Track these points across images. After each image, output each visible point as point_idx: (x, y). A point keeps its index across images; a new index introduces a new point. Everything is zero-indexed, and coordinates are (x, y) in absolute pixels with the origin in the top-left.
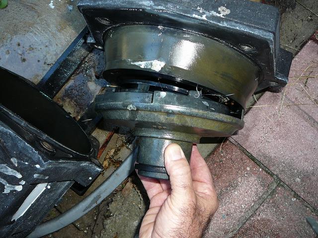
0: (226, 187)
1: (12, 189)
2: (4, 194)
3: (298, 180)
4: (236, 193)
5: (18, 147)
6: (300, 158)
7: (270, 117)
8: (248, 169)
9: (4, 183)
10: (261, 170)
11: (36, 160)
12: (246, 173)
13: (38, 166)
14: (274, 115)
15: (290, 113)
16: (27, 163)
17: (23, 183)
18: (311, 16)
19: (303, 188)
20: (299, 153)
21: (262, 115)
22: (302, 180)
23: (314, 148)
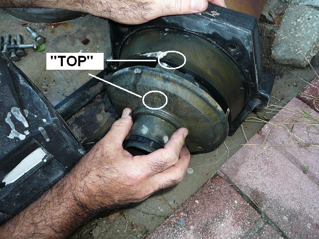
0: (213, 218)
1: (16, 136)
2: (8, 138)
3: (285, 218)
4: (223, 225)
5: (33, 101)
6: (287, 197)
7: (259, 155)
8: (236, 202)
9: (12, 127)
10: (248, 204)
11: (44, 114)
12: (233, 206)
13: (44, 120)
14: (262, 154)
15: (278, 154)
16: (36, 116)
17: (27, 133)
18: (296, 83)
19: (290, 227)
20: (286, 192)
21: (251, 153)
22: (290, 220)
23: (300, 188)
